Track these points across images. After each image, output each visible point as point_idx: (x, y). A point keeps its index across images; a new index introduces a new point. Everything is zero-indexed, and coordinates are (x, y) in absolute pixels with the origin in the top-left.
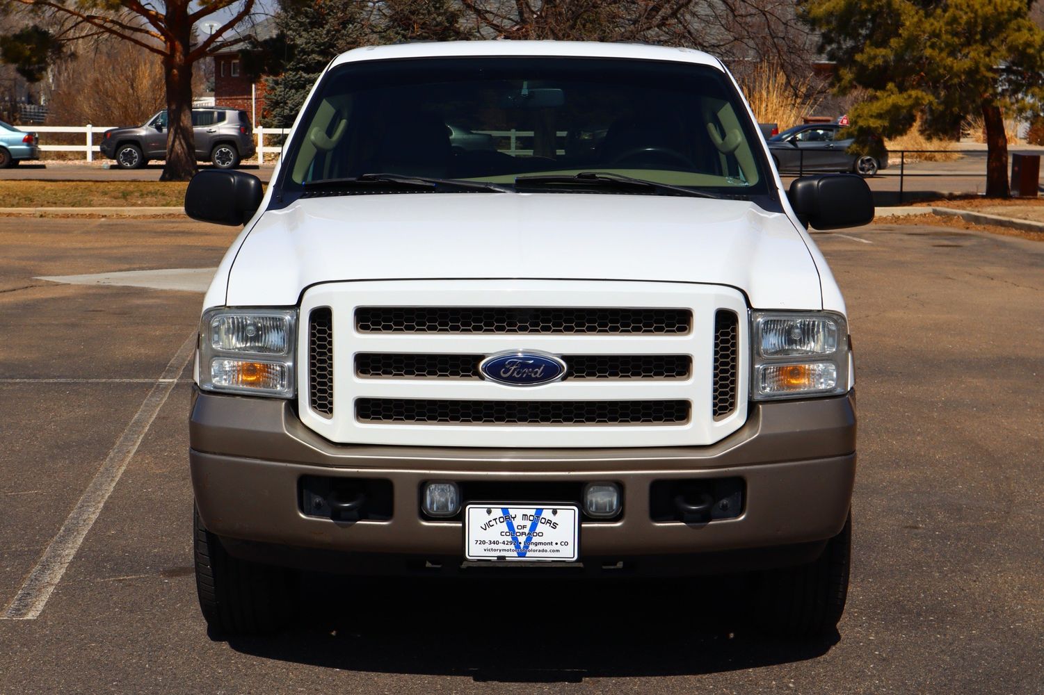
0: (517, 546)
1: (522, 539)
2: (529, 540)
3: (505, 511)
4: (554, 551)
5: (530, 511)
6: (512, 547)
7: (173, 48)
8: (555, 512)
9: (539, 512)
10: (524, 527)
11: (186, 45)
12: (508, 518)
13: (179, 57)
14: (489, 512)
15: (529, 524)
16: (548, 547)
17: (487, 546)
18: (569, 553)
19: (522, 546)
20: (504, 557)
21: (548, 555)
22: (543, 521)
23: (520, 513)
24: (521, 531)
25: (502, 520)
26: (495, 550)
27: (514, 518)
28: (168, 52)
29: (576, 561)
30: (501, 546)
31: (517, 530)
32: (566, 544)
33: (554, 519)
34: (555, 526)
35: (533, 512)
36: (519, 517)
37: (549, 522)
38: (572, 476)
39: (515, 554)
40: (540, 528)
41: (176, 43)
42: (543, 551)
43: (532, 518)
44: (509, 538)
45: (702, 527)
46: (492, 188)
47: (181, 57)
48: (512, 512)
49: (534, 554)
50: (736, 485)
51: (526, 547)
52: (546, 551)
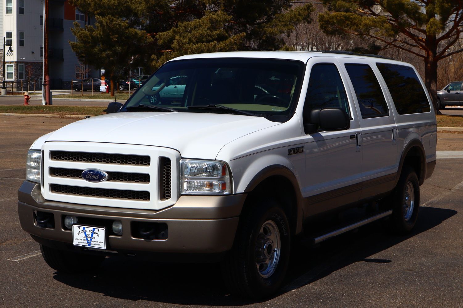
0: (88, 242)
1: (89, 239)
2: (91, 240)
3: (84, 228)
4: (99, 245)
5: (91, 229)
6: (86, 242)
7: (428, 54)
8: (98, 230)
9: (94, 229)
10: (89, 235)
11: (434, 52)
12: (85, 231)
13: (431, 59)
14: (79, 228)
15: (91, 234)
16: (96, 243)
17: (79, 241)
18: (103, 246)
19: (89, 242)
20: (84, 246)
21: (97, 246)
22: (95, 233)
23: (89, 229)
24: (89, 236)
25: (83, 231)
26: (82, 243)
27: (86, 231)
28: (426, 56)
29: (106, 249)
30: (83, 241)
31: (87, 236)
32: (102, 242)
33: (98, 233)
34: (98, 235)
35: (92, 229)
36: (88, 231)
37: (97, 234)
38: (104, 217)
39: (87, 245)
40: (94, 235)
41: (430, 52)
42: (95, 244)
43: (92, 232)
44: (85, 239)
45: (149, 241)
46: (171, 110)
47: (432, 58)
48: (86, 229)
49: (93, 246)
50: (164, 226)
51: (90, 242)
52: (96, 245)
